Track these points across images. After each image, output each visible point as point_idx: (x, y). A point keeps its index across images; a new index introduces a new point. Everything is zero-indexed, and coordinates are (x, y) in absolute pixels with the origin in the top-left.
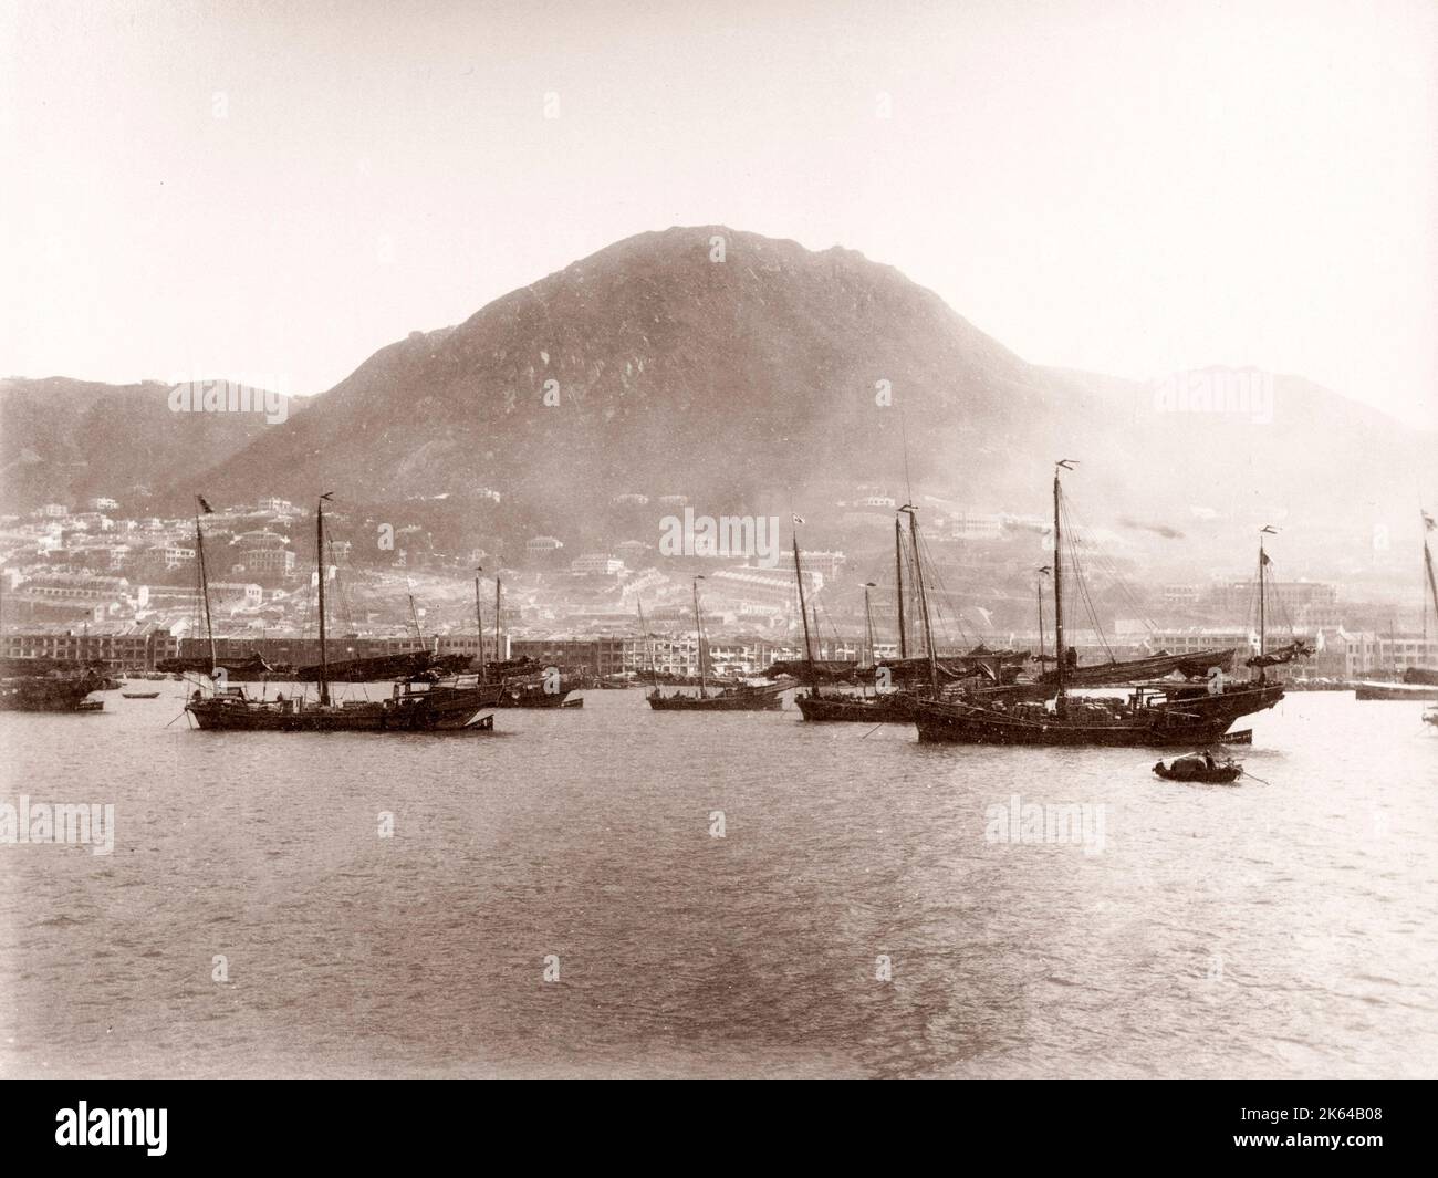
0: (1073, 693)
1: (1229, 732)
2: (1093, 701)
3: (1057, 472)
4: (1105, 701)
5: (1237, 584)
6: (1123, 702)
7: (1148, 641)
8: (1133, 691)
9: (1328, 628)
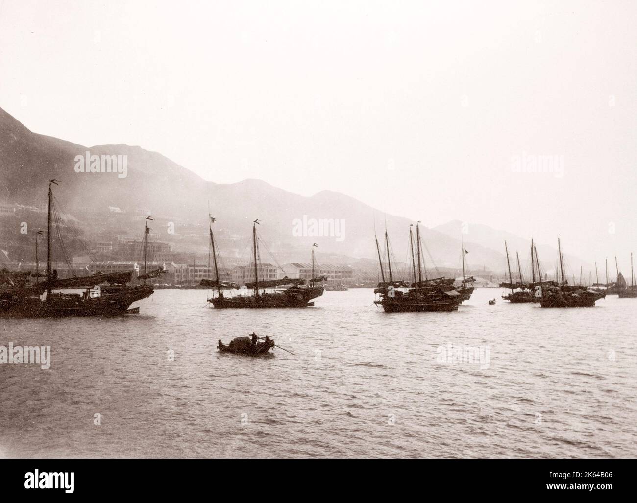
0: (55, 292)
1: (128, 309)
2: (65, 296)
3: (50, 185)
4: (70, 295)
5: (129, 242)
6: (80, 296)
7: (88, 267)
8: (85, 291)
9: (168, 262)
